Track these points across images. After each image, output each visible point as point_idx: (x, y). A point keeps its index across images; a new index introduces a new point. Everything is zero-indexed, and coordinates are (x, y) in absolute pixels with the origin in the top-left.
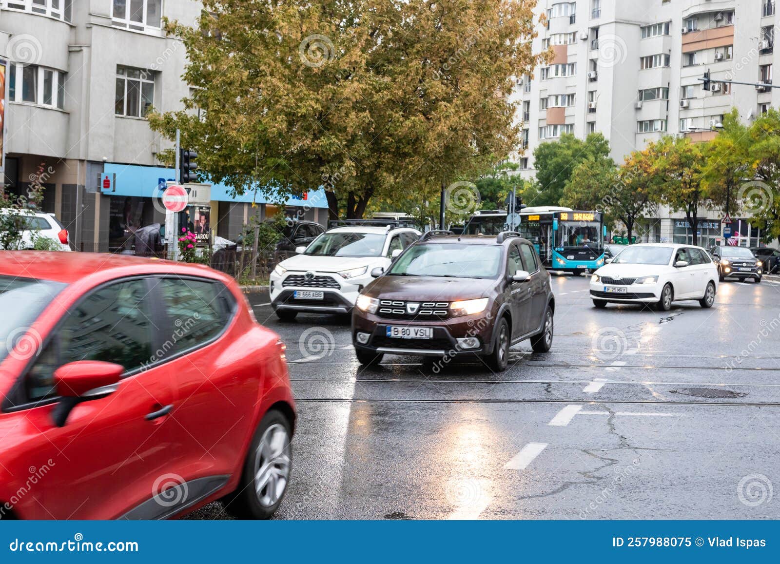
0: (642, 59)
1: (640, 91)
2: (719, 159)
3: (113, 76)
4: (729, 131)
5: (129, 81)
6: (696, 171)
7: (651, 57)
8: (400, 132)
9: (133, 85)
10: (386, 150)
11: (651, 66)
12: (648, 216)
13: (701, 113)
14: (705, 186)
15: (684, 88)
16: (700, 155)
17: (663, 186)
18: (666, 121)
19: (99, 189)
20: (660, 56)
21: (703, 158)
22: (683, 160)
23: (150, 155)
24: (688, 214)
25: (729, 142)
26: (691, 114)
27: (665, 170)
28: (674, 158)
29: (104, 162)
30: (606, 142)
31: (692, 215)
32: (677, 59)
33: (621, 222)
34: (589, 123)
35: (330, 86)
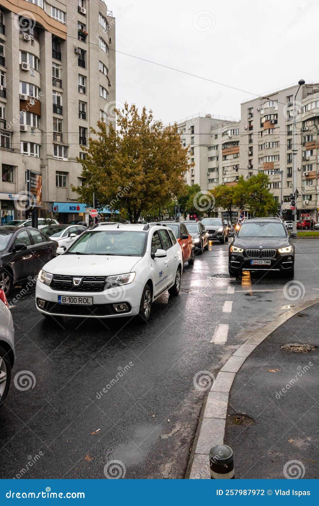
0: (209, 158)
1: (209, 169)
2: (238, 192)
3: (55, 174)
4: (240, 182)
5: (59, 176)
6: (231, 196)
7: (212, 157)
8: (153, 190)
9: (60, 177)
10: (149, 195)
11: (212, 160)
12: (215, 211)
13: (229, 176)
14: (234, 201)
15: (224, 167)
16: (232, 190)
17: (220, 201)
18: (218, 179)
19: (53, 211)
20: (215, 157)
21: (233, 192)
22: (226, 192)
23: (66, 199)
24: (228, 210)
25: (241, 186)
26: (226, 176)
27: (221, 196)
28: (223, 192)
29: (54, 202)
30: (200, 187)
31: (229, 210)
32: (221, 158)
33: (206, 214)
34: (192, 180)
35: (133, 177)
